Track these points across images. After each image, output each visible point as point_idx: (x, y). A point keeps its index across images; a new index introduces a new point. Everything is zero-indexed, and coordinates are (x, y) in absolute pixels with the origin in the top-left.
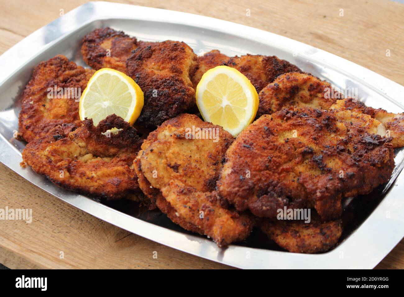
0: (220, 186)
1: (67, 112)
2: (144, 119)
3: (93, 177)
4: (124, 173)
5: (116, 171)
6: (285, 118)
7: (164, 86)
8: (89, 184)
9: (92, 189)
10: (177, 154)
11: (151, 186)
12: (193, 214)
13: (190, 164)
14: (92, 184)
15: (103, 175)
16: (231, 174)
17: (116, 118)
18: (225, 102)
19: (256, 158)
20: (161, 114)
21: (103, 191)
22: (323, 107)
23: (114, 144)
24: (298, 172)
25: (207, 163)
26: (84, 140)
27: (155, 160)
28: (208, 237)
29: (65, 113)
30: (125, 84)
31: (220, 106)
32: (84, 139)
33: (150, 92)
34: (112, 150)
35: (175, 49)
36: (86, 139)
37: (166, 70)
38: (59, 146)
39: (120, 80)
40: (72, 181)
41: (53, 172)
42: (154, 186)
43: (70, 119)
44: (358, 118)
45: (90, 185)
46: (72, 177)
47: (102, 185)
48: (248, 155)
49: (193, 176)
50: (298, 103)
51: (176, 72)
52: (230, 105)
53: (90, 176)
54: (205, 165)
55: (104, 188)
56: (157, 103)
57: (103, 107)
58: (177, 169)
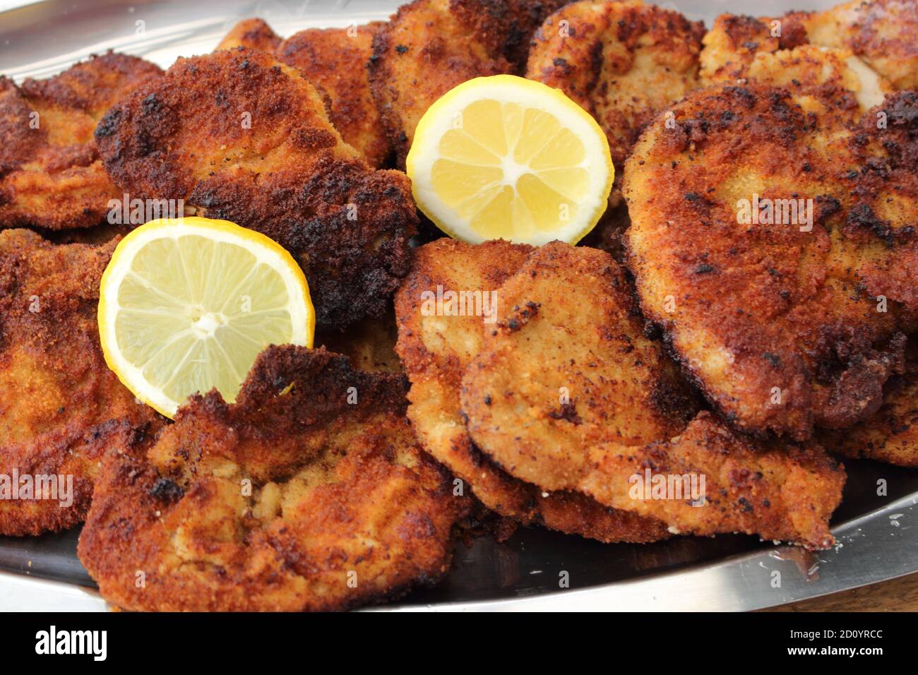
0: (738, 407)
1: (64, 395)
2: (332, 314)
3: (371, 550)
4: (413, 491)
5: (394, 497)
6: (693, 147)
7: (326, 199)
8: (366, 573)
9: (382, 581)
10: (543, 374)
11: (542, 491)
12: (724, 510)
13: (587, 382)
14: (374, 569)
15: (378, 526)
16: (737, 362)
17: (284, 354)
18: (512, 171)
19: (745, 287)
20: (375, 280)
21: (417, 569)
22: (669, 67)
23: (312, 425)
24: (843, 270)
25: (611, 356)
26: (227, 458)
27: (516, 421)
28: (776, 543)
29: (63, 401)
30: (234, 247)
31: (500, 186)
32: (229, 454)
33: (295, 234)
34: (314, 442)
35: (255, 78)
36: (234, 450)
37: (282, 150)
38: (195, 513)
39: (212, 241)
40: (321, 591)
41: (259, 597)
42: (552, 488)
43: (87, 409)
44: (797, 62)
45: (371, 575)
46: (314, 582)
47: (402, 556)
48: (722, 290)
49: (619, 410)
50: (614, 83)
51: (320, 146)
52: (532, 172)
53: (361, 550)
54: (611, 363)
55: (414, 560)
56: (340, 256)
57: (202, 336)
58: (575, 414)
